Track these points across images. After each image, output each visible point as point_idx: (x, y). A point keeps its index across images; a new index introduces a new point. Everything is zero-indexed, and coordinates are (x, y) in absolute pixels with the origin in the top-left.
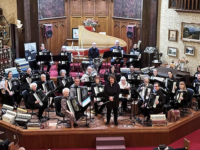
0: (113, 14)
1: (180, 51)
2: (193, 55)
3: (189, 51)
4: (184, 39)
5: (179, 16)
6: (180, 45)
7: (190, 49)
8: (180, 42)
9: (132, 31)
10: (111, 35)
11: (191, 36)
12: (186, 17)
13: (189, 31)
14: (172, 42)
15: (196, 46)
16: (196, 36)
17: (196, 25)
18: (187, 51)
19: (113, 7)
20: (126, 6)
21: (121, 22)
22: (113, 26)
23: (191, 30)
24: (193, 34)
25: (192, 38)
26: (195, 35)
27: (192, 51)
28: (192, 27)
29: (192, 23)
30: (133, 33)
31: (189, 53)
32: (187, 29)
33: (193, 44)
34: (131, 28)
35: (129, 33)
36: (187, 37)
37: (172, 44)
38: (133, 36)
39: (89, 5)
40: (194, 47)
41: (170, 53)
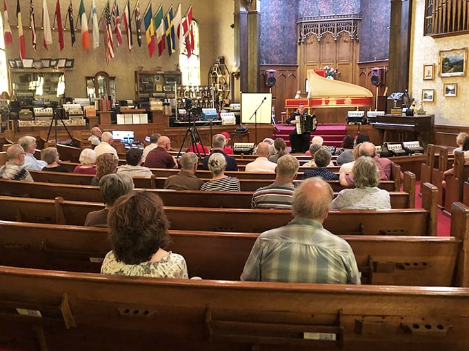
0: (358, 58)
1: (438, 94)
2: (455, 95)
3: (449, 90)
4: (443, 75)
5: (436, 44)
6: (438, 85)
7: (451, 87)
8: (438, 80)
9: (378, 75)
10: (355, 84)
11: (452, 69)
12: (446, 43)
13: (449, 62)
14: (428, 82)
15: (459, 81)
16: (458, 68)
17: (459, 52)
18: (448, 90)
19: (358, 50)
20: (374, 45)
21: (367, 67)
22: (358, 75)
23: (452, 60)
24: (455, 66)
25: (454, 71)
26: (458, 66)
27: (454, 90)
28: (454, 55)
29: (452, 50)
30: (379, 77)
31: (450, 94)
32: (446, 60)
33: (454, 79)
34: (376, 71)
35: (374, 78)
36: (447, 71)
37: (429, 85)
38: (379, 81)
39: (328, 49)
40: (457, 84)
41: (425, 98)
